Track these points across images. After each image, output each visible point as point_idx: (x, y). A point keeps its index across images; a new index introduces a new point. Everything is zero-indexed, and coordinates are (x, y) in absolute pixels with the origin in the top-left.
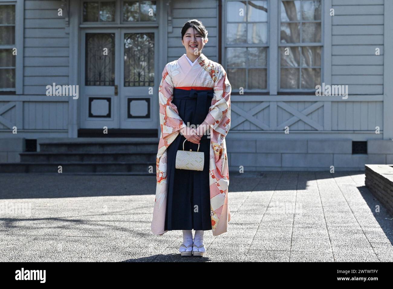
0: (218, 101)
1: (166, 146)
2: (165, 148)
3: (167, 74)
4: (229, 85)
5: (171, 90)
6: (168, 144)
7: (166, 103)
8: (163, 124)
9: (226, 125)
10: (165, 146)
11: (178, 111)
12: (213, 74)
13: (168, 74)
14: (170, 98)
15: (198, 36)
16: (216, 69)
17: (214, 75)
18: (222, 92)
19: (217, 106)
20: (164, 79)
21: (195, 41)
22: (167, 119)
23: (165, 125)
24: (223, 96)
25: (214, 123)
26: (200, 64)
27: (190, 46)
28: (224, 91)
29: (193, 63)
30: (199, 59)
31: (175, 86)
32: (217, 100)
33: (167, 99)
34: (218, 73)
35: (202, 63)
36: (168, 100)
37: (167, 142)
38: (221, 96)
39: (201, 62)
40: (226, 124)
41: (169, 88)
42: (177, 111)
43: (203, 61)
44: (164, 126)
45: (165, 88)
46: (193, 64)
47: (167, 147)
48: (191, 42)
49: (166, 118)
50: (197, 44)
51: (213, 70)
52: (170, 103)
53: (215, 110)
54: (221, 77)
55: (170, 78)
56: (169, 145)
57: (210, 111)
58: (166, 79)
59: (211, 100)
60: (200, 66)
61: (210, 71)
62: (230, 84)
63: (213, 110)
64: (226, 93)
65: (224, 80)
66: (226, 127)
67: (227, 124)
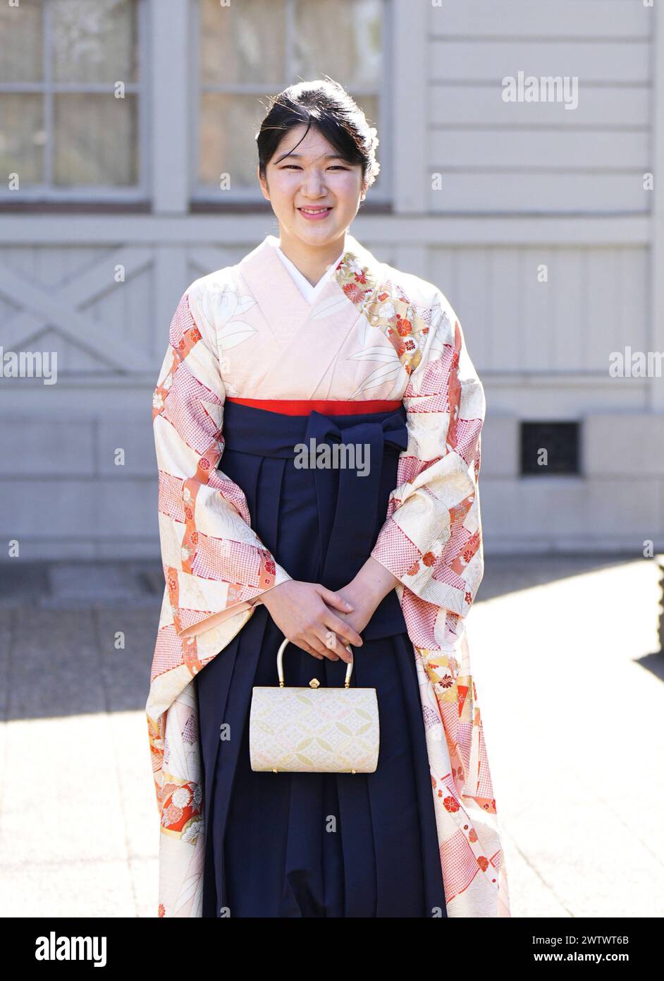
0: (428, 464)
1: (190, 668)
2: (185, 676)
3: (197, 336)
4: (476, 387)
5: (216, 413)
6: (201, 657)
7: (193, 472)
8: (179, 567)
9: (463, 563)
10: (185, 666)
11: (250, 512)
12: (406, 339)
13: (200, 337)
14: (212, 449)
15: (336, 168)
16: (419, 312)
17: (411, 342)
18: (444, 419)
19: (424, 487)
20: (182, 359)
21: (321, 192)
22: (195, 540)
23: (188, 568)
24: (448, 441)
25: (417, 566)
26: (348, 289)
27: (299, 209)
28: (452, 419)
29: (314, 287)
30: (339, 268)
31: (233, 393)
32: (425, 456)
33: (198, 458)
34: (426, 331)
35: (356, 286)
36: (203, 463)
37: (194, 648)
38: (441, 440)
39: (352, 280)
40: (462, 558)
41: (207, 405)
42: (245, 512)
43: (362, 278)
44: (182, 578)
45: (189, 404)
46: (313, 293)
47: (196, 672)
48: (303, 191)
49: (192, 539)
50: (331, 206)
51: (403, 317)
52: (213, 474)
53: (414, 504)
54: (441, 348)
55: (208, 358)
56: (205, 663)
57: (394, 511)
58: (188, 359)
59: (397, 459)
60: (349, 301)
61: (394, 326)
62: (478, 381)
63: (407, 507)
64: (461, 427)
65: (455, 364)
66: (465, 575)
67: (467, 561)
